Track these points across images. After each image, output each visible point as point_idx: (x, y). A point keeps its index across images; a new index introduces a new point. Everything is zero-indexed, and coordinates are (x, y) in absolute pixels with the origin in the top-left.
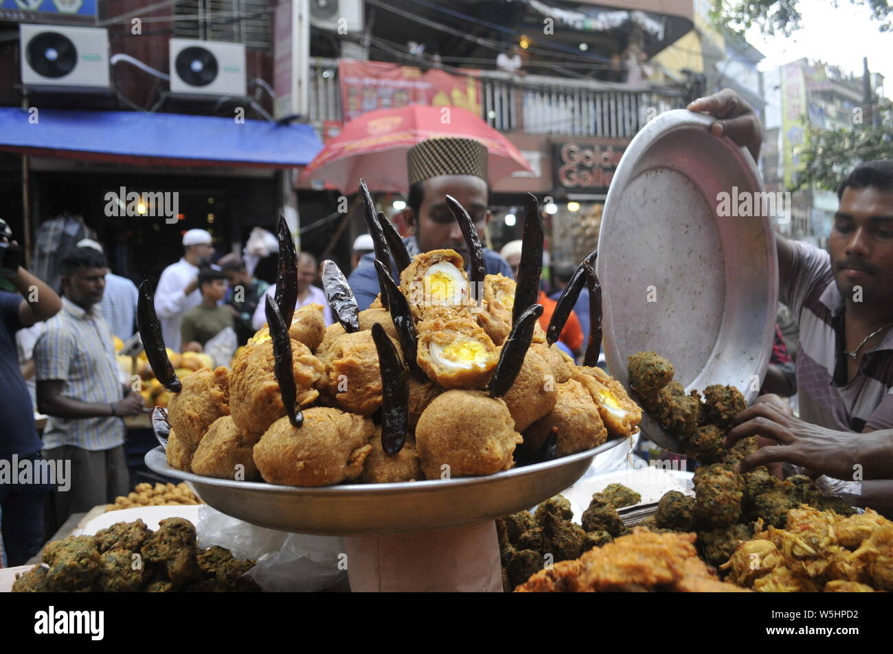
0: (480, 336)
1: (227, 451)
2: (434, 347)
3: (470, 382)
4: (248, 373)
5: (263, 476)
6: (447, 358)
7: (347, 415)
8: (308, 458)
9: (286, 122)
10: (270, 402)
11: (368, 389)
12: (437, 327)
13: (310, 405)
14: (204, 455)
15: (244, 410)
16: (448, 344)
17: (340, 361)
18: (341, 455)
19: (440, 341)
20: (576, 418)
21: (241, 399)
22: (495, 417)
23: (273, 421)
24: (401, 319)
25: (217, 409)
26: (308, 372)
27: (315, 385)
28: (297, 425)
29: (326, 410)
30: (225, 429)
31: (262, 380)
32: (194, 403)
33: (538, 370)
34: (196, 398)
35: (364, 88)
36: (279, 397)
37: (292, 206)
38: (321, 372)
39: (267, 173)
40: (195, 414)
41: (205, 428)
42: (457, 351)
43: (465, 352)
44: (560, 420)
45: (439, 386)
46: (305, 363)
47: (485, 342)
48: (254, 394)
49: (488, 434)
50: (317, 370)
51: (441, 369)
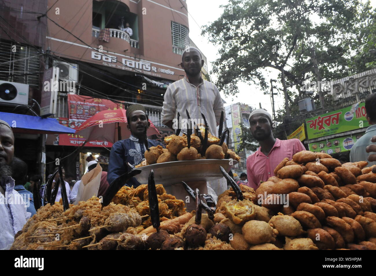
9: (45, 117)
35: (78, 105)
37: (45, 152)
39: (34, 137)
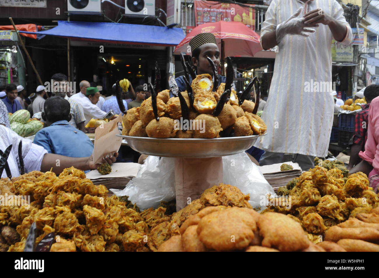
0: (213, 99)
1: (139, 129)
2: (199, 102)
3: (207, 112)
4: (145, 106)
5: (148, 135)
6: (202, 105)
7: (172, 119)
8: (160, 129)
9: (171, 27)
10: (151, 115)
11: (179, 113)
12: (200, 96)
13: (162, 116)
14: (133, 130)
15: (144, 117)
16: (203, 101)
17: (171, 104)
18: (169, 130)
19: (200, 100)
20: (241, 126)
21: (143, 114)
22: (213, 122)
23: (151, 120)
24: (190, 93)
25: (137, 119)
26: (162, 107)
27: (164, 111)
28: (158, 120)
29: (166, 118)
30: (139, 123)
31: (149, 108)
32: (130, 117)
33: (230, 110)
34: (131, 115)
35: (205, 12)
36: (153, 114)
37: (173, 63)
38: (166, 108)
39: (163, 48)
40: (130, 120)
41: (133, 124)
42: (205, 103)
43: (207, 103)
44: (236, 126)
45: (199, 112)
46: (161, 105)
47: (214, 101)
48: (146, 112)
49: (211, 126)
50: (164, 107)
51: (199, 108)
